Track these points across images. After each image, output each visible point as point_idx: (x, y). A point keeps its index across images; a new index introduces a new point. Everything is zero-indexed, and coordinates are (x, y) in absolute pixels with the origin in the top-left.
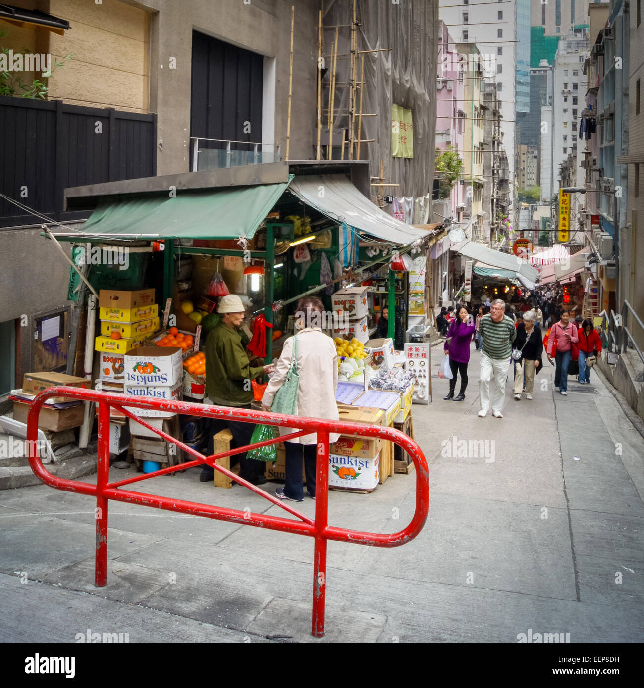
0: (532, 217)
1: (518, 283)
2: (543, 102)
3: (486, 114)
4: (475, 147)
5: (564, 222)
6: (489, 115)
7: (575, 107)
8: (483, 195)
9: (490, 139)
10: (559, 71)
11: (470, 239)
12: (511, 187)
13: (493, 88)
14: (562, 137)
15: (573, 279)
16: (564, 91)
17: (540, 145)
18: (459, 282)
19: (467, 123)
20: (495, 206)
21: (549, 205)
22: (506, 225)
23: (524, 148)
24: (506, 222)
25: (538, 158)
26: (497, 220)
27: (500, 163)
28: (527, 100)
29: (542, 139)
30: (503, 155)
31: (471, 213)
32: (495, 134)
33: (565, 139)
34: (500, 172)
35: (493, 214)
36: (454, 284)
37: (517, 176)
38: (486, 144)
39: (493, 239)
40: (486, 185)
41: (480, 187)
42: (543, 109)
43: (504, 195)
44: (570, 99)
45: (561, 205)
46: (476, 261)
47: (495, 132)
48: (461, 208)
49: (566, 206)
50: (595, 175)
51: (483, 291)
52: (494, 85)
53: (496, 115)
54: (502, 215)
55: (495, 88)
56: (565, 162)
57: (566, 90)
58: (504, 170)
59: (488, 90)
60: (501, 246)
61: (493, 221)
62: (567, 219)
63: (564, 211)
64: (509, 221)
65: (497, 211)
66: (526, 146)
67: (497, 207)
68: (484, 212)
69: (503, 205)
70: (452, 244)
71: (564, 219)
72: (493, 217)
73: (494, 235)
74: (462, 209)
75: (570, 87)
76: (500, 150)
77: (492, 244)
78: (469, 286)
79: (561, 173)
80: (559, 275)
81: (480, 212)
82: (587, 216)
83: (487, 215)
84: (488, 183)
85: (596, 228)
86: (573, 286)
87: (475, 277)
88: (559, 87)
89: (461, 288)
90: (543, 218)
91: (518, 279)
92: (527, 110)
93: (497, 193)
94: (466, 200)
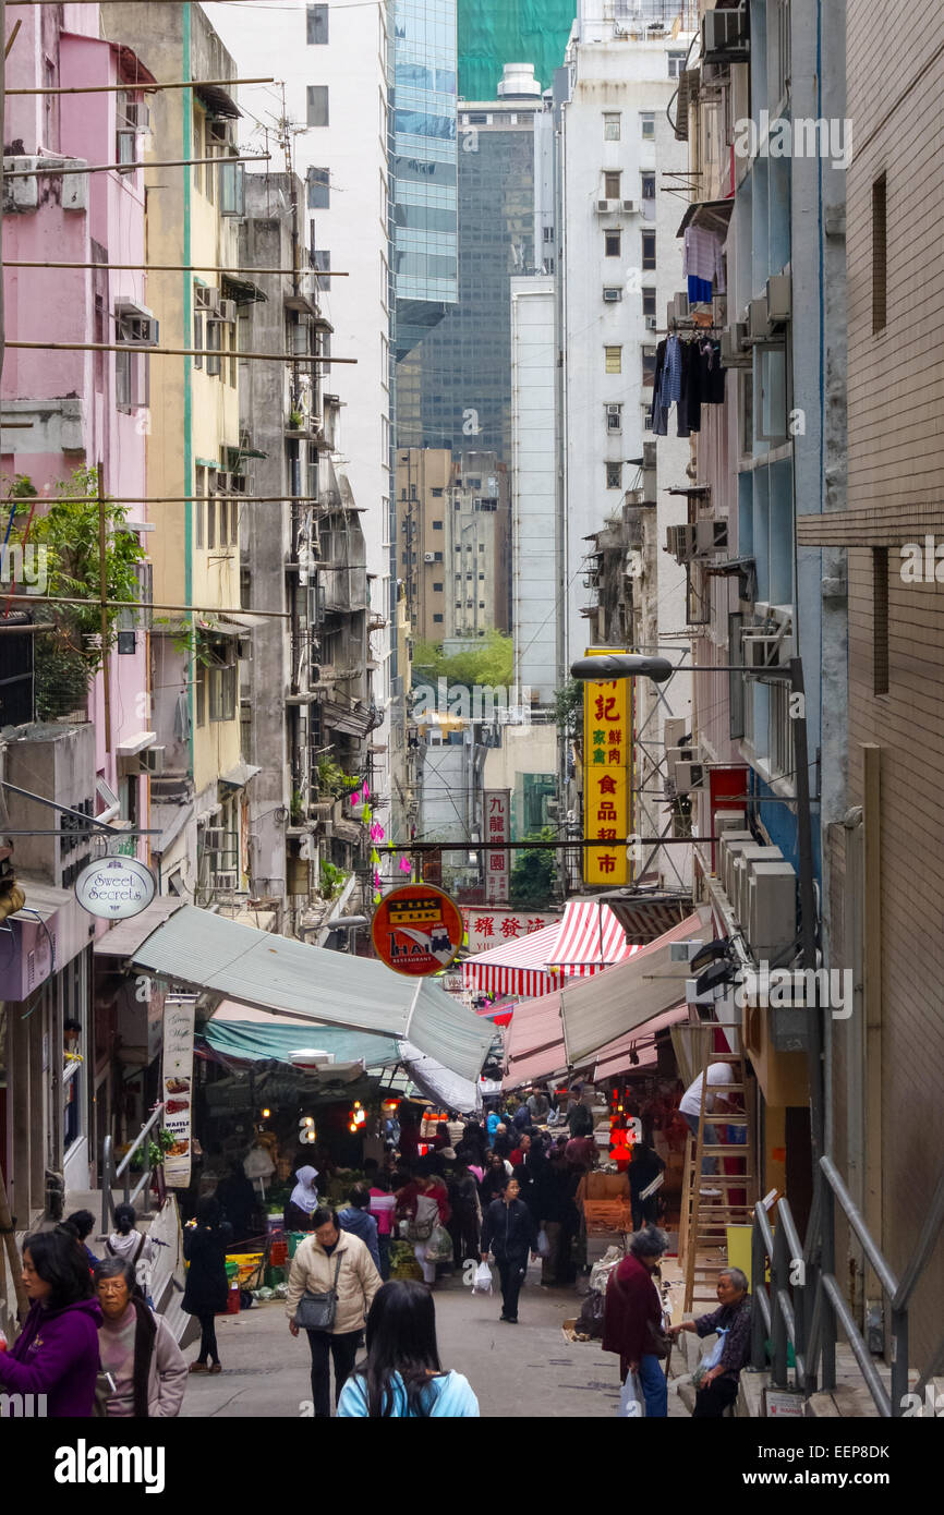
0: (477, 775)
1: (408, 1088)
2: (517, 255)
3: (255, 317)
4: (200, 469)
5: (608, 797)
6: (265, 327)
7: (650, 279)
8: (247, 689)
9: (276, 432)
10: (582, 117)
11: (186, 895)
12: (380, 643)
13: (281, 196)
14: (600, 414)
15: (648, 1056)
16: (603, 205)
17: (509, 447)
18: (140, 1097)
19: (159, 371)
20: (302, 737)
21: (552, 718)
22: (357, 820)
23: (438, 464)
24: (361, 807)
25: (500, 507)
26: (314, 799)
27: (325, 540)
28: (447, 245)
29: (515, 424)
30: (336, 501)
31: (190, 775)
32: (296, 407)
33: (614, 421)
34: (327, 580)
35: (296, 774)
36: (117, 1110)
37: (404, 591)
38: (255, 454)
39: (300, 886)
40: (258, 643)
41: (231, 653)
42: (519, 286)
43: (346, 681)
44: (631, 244)
45: (593, 725)
46: (218, 997)
47: (295, 397)
48: (143, 754)
49: (614, 726)
50: (725, 592)
51: (249, 1131)
52: (287, 181)
53: (302, 318)
54: (335, 776)
55: (293, 197)
56: (615, 526)
57: (613, 205)
58: (341, 570)
59: (263, 204)
60: (335, 917)
61: (295, 806)
62: (620, 788)
63: (606, 747)
64: (373, 801)
65: (314, 759)
66: (447, 454)
67: (316, 741)
68: (253, 769)
69: (342, 728)
70: (101, 926)
71: (607, 785)
72: (295, 786)
73: (301, 872)
74: (146, 757)
75: (631, 189)
76: (324, 482)
77: (294, 911)
78: (185, 1116)
79: (595, 578)
80: (578, 1044)
81: (233, 766)
82: (696, 770)
83: (268, 779)
84: (272, 632)
85: (732, 827)
86: (649, 1085)
87: (210, 1067)
88: (583, 191)
89: (146, 1128)
90: (529, 777)
91: (407, 1066)
92: (445, 291)
93: (315, 676)
94: (166, 714)
